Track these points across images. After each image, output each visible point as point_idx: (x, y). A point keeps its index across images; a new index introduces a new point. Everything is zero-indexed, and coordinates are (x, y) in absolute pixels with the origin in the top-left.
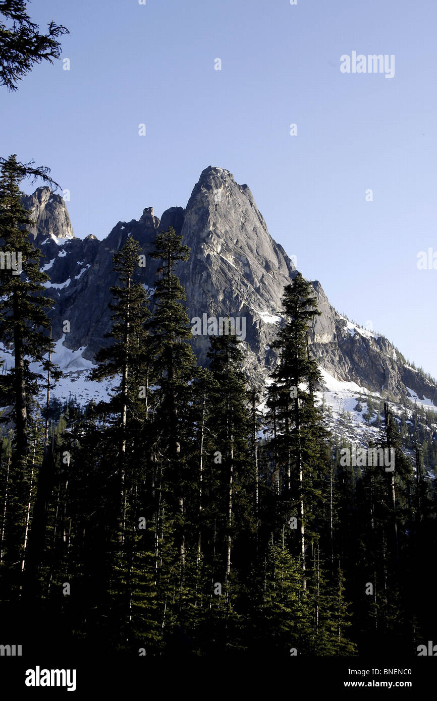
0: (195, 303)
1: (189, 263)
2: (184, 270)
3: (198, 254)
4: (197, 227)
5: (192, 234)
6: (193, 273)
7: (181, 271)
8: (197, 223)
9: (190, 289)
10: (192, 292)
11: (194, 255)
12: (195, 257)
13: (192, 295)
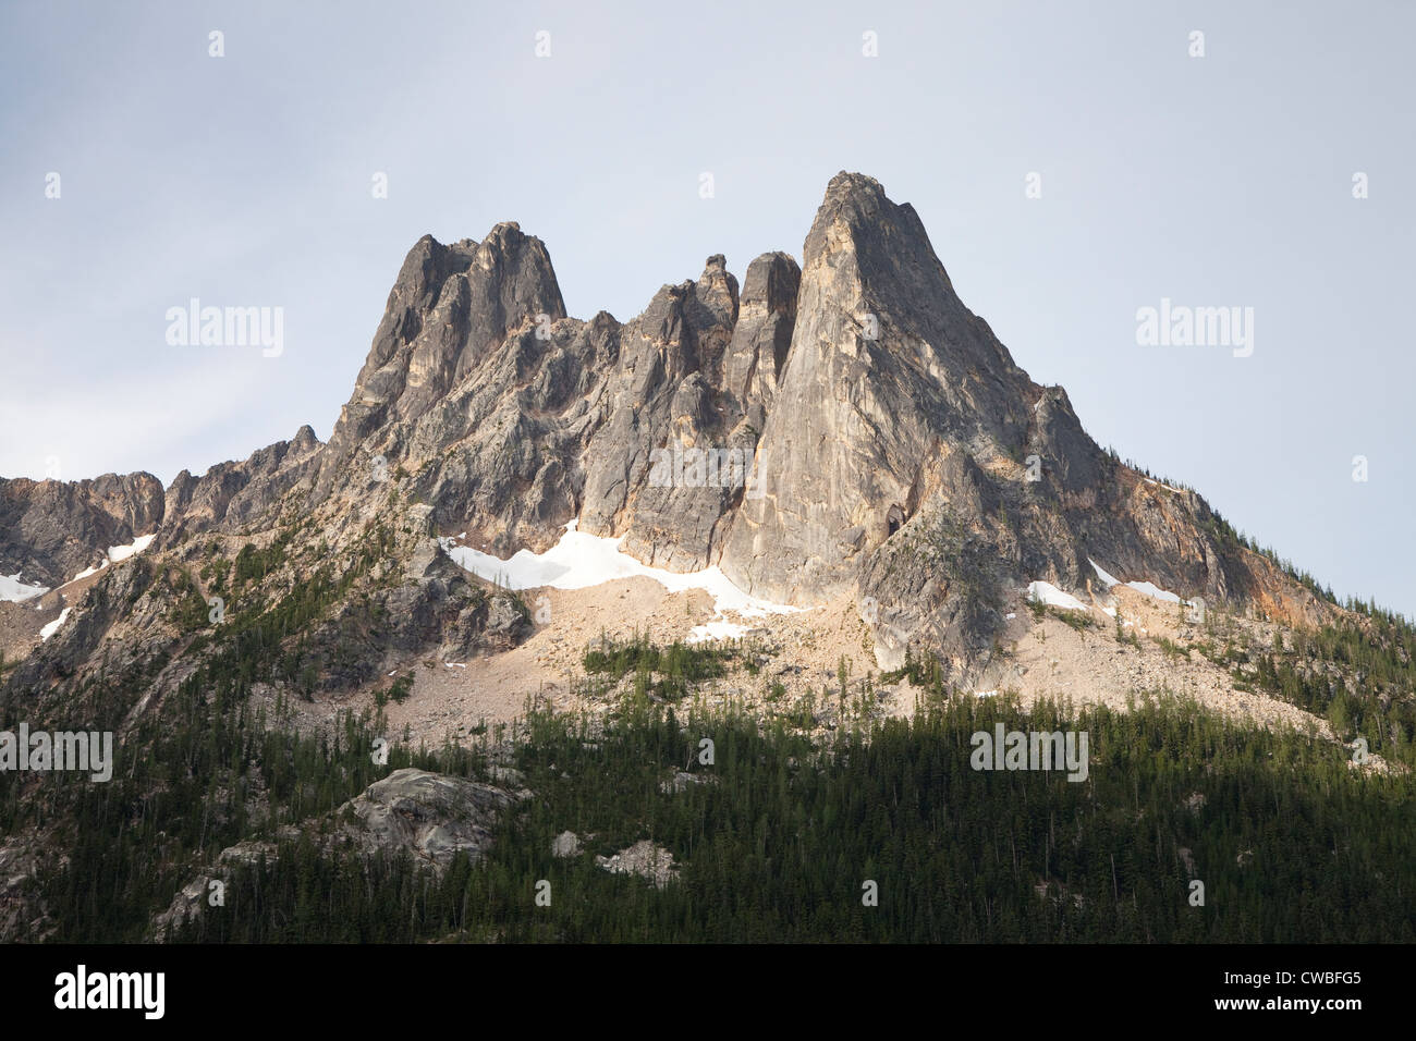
0: (844, 438)
1: (826, 361)
2: (815, 376)
3: (841, 343)
4: (833, 292)
5: (824, 306)
6: (835, 382)
7: (810, 378)
8: (834, 283)
9: (833, 411)
10: (837, 418)
11: (834, 345)
12: (837, 349)
13: (836, 423)
